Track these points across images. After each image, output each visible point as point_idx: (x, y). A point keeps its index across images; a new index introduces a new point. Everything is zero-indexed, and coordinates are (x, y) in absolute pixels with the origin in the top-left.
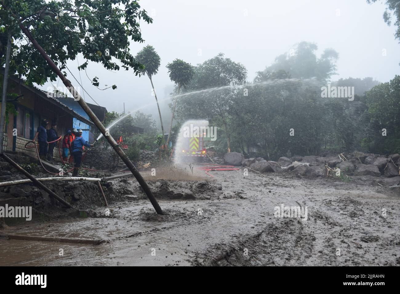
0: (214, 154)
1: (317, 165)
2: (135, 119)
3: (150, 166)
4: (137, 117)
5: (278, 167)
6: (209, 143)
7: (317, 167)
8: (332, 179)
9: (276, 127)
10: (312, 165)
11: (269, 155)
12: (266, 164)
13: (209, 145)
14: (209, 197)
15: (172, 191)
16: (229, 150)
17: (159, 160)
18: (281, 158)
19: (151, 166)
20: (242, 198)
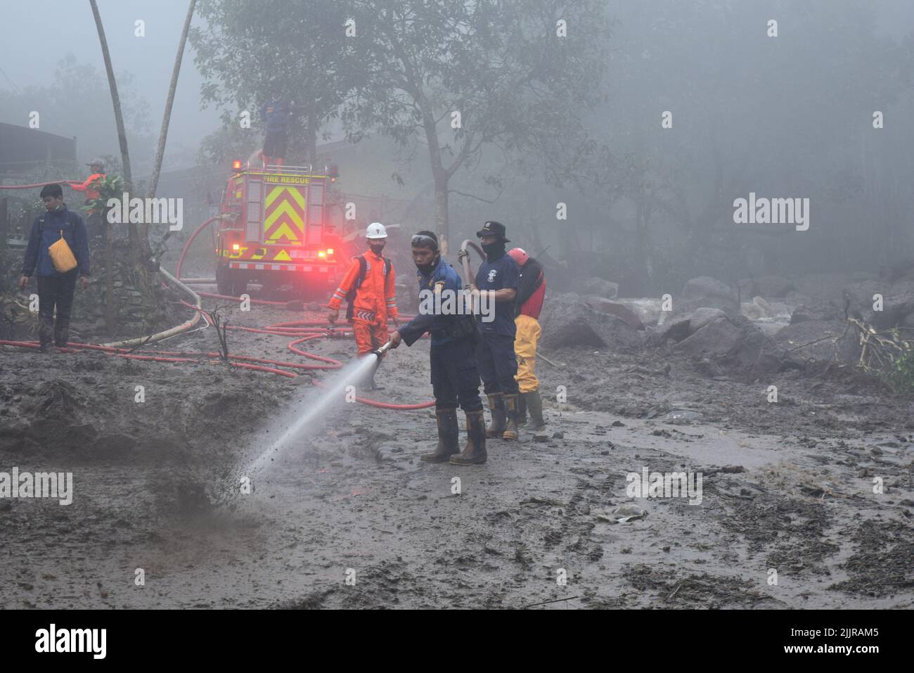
1: (825, 319)
5: (623, 328)
7: (825, 325)
8: (843, 381)
12: (569, 310)
13: (385, 219)
15: (88, 427)
18: (692, 281)
20: (378, 458)
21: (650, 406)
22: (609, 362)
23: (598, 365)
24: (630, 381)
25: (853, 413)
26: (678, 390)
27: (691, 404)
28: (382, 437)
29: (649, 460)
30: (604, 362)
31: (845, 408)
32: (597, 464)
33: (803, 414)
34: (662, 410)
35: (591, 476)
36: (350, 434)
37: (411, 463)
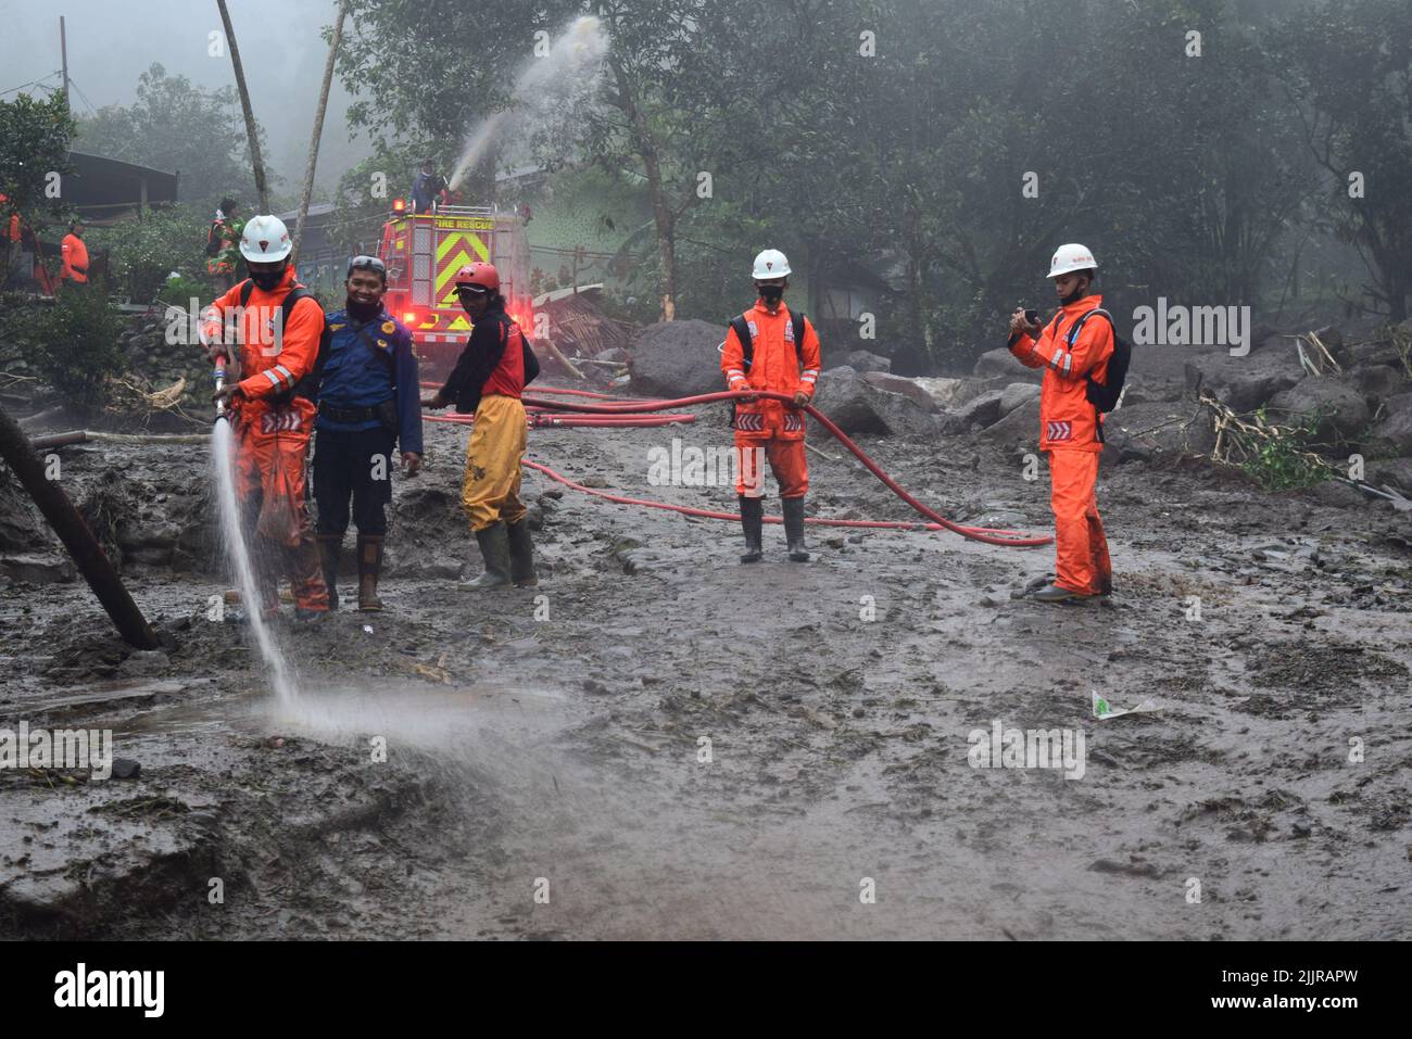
0: (602, 328)
1: (1169, 400)
2: (138, 114)
3: (186, 396)
4: (151, 101)
5: (913, 411)
6: (579, 265)
7: (1167, 407)
8: (1200, 475)
9: (971, 175)
10: (1141, 399)
11: (928, 339)
12: (845, 388)
13: (580, 278)
14: (456, 564)
16: (669, 308)
18: (987, 355)
19: (194, 401)
20: (629, 569)
21: (959, 506)
22: (897, 454)
23: (884, 458)
24: (929, 476)
25: (1217, 514)
26: (993, 486)
27: (1011, 503)
28: (629, 543)
29: (975, 567)
30: (890, 454)
31: (1206, 508)
32: (910, 572)
33: (1155, 515)
34: (974, 512)
35: (906, 586)
36: (584, 541)
37: (675, 572)
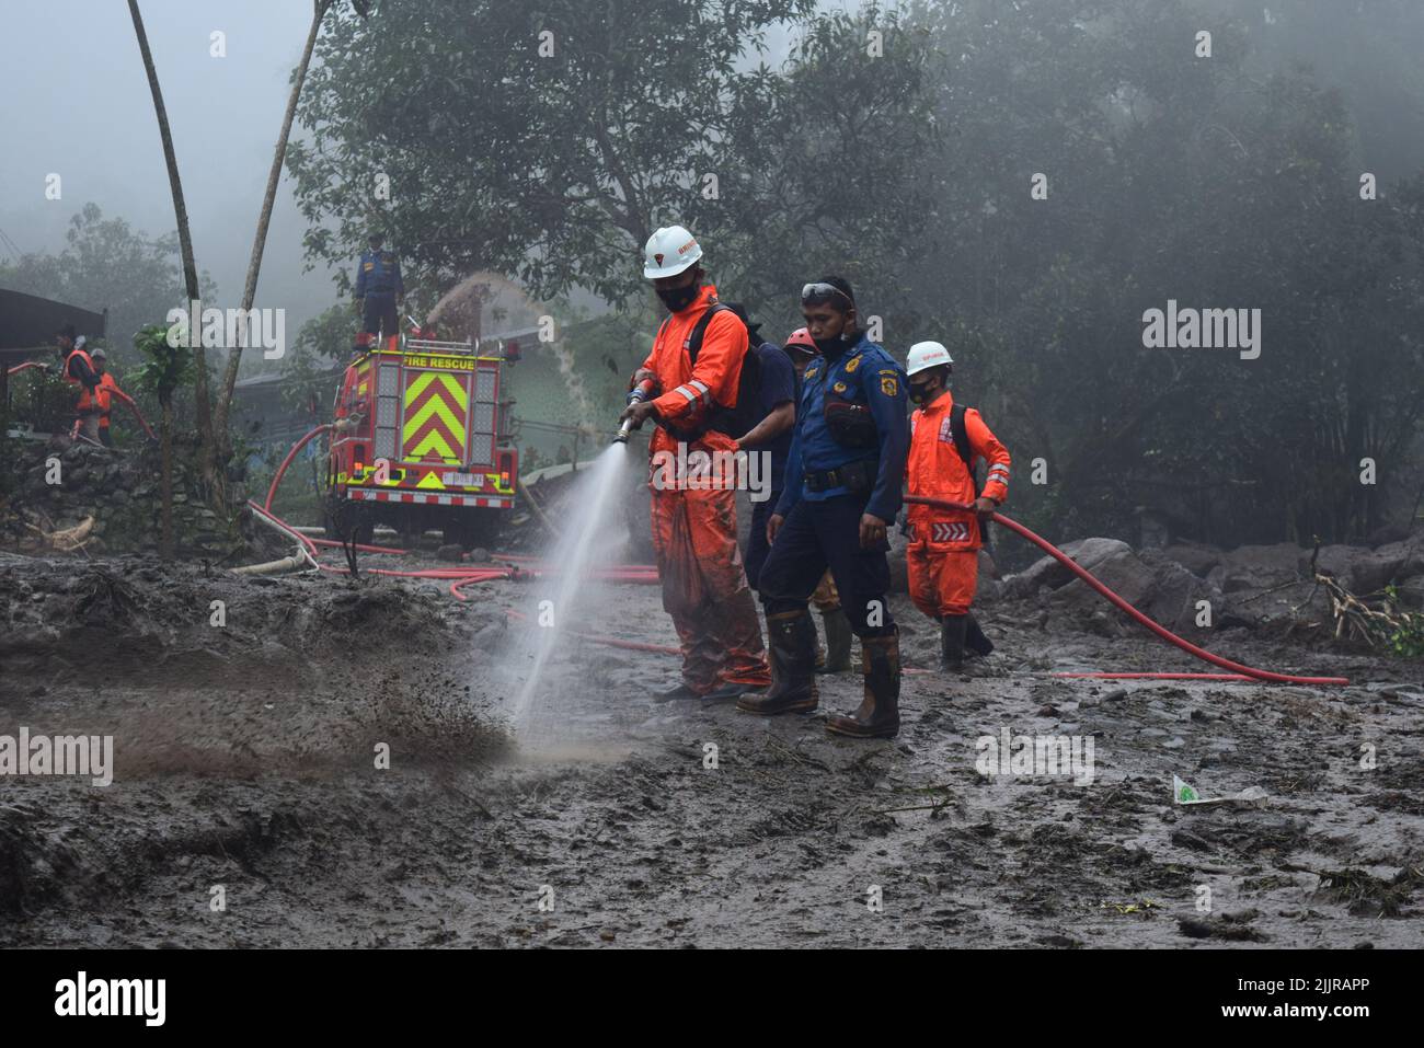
2: (67, 263)
3: (94, 539)
4: (82, 247)
8: (1316, 647)
15: (151, 639)
17: (158, 505)
26: (1063, 644)
